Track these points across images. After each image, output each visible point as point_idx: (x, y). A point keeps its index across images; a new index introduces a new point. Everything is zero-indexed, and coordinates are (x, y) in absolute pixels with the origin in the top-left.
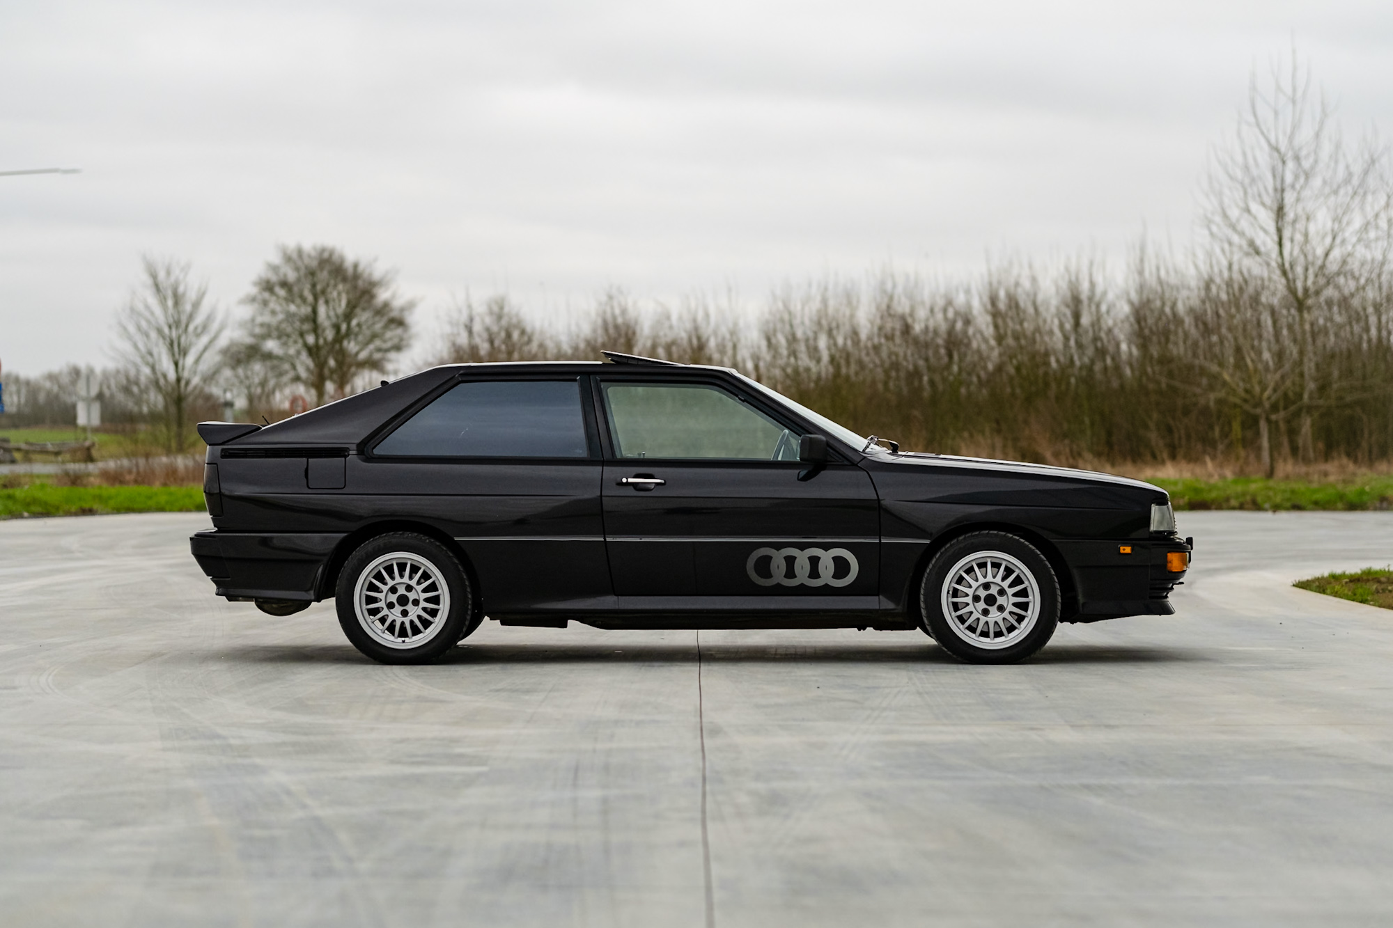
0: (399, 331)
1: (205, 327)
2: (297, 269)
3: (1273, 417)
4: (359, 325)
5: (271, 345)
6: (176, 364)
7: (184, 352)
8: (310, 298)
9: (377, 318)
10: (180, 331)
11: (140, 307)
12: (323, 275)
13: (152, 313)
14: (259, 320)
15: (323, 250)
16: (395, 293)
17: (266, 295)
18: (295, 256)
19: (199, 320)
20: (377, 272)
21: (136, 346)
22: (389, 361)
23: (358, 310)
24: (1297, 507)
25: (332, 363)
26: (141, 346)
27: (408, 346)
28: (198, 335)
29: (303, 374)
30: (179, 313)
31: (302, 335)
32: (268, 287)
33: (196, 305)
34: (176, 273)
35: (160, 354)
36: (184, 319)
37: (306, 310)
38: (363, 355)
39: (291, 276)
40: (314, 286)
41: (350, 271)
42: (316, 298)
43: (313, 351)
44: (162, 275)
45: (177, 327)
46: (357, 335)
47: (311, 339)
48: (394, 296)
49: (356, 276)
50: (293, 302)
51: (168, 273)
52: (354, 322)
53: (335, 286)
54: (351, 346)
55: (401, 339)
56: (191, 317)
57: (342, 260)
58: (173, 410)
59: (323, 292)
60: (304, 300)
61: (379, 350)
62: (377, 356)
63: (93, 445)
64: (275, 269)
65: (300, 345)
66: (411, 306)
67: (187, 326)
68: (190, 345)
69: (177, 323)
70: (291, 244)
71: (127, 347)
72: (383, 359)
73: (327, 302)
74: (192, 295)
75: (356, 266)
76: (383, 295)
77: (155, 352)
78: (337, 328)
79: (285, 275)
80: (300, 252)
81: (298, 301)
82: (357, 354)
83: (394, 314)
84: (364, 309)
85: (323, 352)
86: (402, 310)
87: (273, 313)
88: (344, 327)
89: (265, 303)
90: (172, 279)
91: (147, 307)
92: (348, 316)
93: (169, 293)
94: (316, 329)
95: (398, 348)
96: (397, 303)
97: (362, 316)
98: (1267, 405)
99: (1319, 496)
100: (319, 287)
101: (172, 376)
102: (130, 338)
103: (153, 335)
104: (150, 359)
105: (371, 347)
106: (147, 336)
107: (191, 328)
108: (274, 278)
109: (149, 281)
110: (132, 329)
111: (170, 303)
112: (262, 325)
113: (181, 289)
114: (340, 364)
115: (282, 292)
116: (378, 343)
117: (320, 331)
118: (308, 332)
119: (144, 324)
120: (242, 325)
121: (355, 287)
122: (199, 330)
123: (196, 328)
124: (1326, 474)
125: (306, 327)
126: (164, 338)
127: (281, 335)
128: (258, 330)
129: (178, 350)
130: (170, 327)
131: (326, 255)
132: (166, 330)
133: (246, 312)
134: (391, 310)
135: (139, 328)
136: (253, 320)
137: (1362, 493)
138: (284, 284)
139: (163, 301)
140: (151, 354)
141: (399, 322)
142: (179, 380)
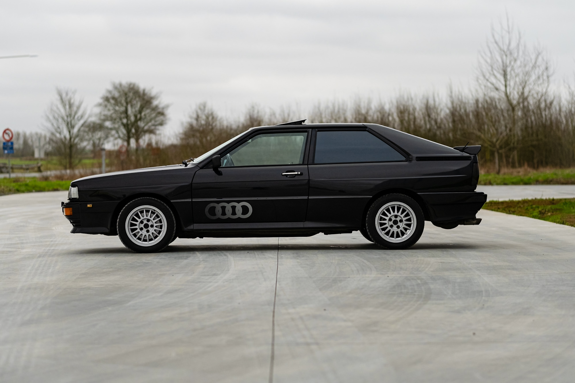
0: (161, 117)
1: (82, 117)
2: (119, 92)
3: (500, 151)
4: (145, 115)
5: (108, 124)
6: (70, 132)
7: (73, 127)
8: (125, 104)
9: (152, 112)
10: (72, 118)
11: (55, 108)
12: (131, 95)
13: (60, 111)
14: (103, 113)
15: (130, 84)
16: (160, 102)
17: (106, 103)
18: (118, 87)
19: (80, 113)
20: (153, 93)
21: (53, 125)
22: (158, 129)
23: (144, 109)
24: (505, 184)
25: (133, 131)
26: (55, 125)
27: (166, 123)
28: (79, 120)
29: (122, 136)
30: (71, 111)
31: (121, 119)
32: (107, 99)
33: (78, 108)
34: (70, 94)
35: (63, 128)
36: (73, 113)
37: (123, 109)
38: (146, 128)
39: (117, 95)
40: (126, 99)
41: (142, 92)
42: (127, 103)
43: (126, 126)
44: (64, 95)
45: (70, 117)
46: (144, 119)
47: (125, 121)
48: (160, 103)
49: (144, 94)
50: (117, 105)
51: (67, 94)
52: (143, 114)
53: (135, 98)
54: (141, 124)
55: (163, 121)
56: (76, 113)
57: (138, 88)
58: (68, 151)
59: (130, 102)
60: (122, 105)
61: (154, 125)
62: (153, 128)
63: (42, 165)
64: (110, 92)
65: (120, 123)
66: (167, 106)
67: (74, 116)
68: (76, 124)
69: (70, 115)
70: (117, 82)
71: (49, 125)
72: (155, 129)
73: (132, 106)
74: (77, 103)
75: (144, 90)
76: (155, 103)
77: (61, 127)
78: (136, 116)
79: (114, 95)
80: (121, 85)
81: (119, 105)
82: (144, 127)
83: (160, 110)
84: (147, 108)
85: (130, 127)
86: (163, 108)
87: (109, 110)
88: (139, 116)
89: (106, 106)
90: (68, 97)
91: (58, 108)
92: (140, 112)
93: (67, 103)
94: (127, 117)
95: (161, 124)
96: (161, 106)
97: (146, 112)
98: (498, 147)
99: (514, 180)
100: (129, 99)
101: (68, 137)
102: (50, 121)
103: (60, 120)
104: (59, 130)
105: (150, 124)
106: (58, 120)
107: (76, 117)
108: (109, 96)
109: (59, 98)
110: (51, 118)
111: (67, 107)
112: (104, 115)
113: (72, 101)
114: (137, 131)
115: (112, 101)
116: (153, 122)
117: (128, 117)
118: (124, 118)
119: (56, 116)
120: (96, 115)
121: (144, 99)
122: (79, 118)
123: (78, 117)
124: (519, 172)
125: (123, 116)
126: (65, 121)
127: (112, 120)
128: (102, 117)
129: (70, 126)
130: (67, 117)
131: (132, 86)
132: (66, 118)
133: (97, 110)
134: (159, 108)
135: (54, 117)
136: (100, 113)
137: (530, 179)
138: (114, 98)
139: (64, 106)
140: (59, 128)
141: (162, 114)
142: (70, 139)
